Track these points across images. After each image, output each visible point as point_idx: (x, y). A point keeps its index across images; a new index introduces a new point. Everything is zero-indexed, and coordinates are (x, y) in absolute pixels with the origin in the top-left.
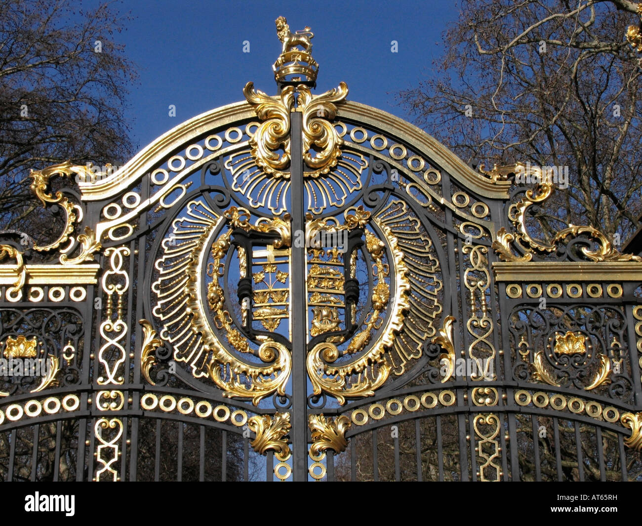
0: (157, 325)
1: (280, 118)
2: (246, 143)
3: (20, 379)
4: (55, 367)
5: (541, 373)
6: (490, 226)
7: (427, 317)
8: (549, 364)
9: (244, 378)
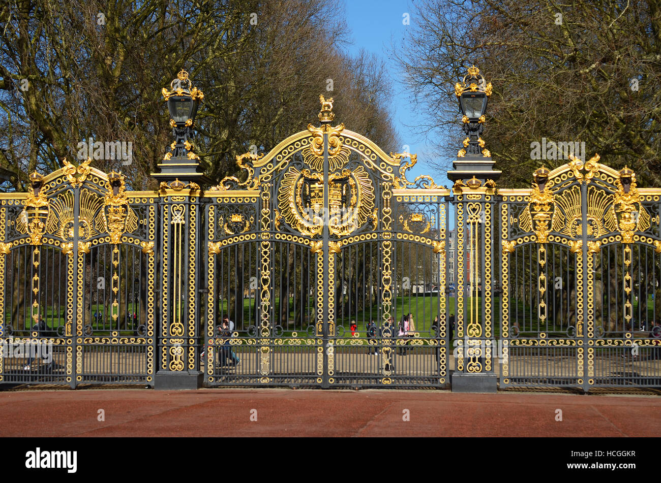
0: (280, 210)
1: (320, 136)
2: (308, 145)
3: (237, 229)
4: (248, 224)
5: (406, 227)
6: (393, 176)
7: (369, 208)
8: (409, 225)
9: (308, 229)
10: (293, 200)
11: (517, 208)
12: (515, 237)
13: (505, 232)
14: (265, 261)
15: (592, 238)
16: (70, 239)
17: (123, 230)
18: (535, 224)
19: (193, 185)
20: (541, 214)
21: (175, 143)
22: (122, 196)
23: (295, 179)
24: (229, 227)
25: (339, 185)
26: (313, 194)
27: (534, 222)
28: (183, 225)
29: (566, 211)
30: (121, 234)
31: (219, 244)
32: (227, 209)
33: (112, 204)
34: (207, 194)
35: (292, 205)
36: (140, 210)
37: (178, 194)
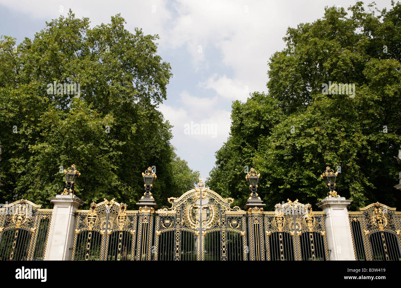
2: (194, 195)
3: (167, 226)
4: (171, 224)
5: (231, 226)
6: (225, 206)
7: (217, 218)
8: (232, 225)
9: (194, 226)
10: (189, 215)
11: (271, 219)
12: (271, 230)
13: (267, 227)
14: (178, 238)
15: (298, 230)
16: (104, 229)
17: (124, 226)
18: (277, 225)
19: (152, 208)
20: (279, 221)
21: (146, 193)
22: (125, 213)
23: (189, 207)
24: (164, 225)
25: (206, 209)
26: (196, 213)
27: (277, 224)
28: (147, 224)
29: (288, 220)
30: (123, 227)
31: (160, 232)
32: (163, 218)
33: (121, 215)
34: (157, 212)
35: (188, 217)
36: (131, 218)
37: (145, 211)
